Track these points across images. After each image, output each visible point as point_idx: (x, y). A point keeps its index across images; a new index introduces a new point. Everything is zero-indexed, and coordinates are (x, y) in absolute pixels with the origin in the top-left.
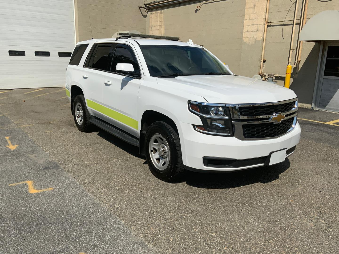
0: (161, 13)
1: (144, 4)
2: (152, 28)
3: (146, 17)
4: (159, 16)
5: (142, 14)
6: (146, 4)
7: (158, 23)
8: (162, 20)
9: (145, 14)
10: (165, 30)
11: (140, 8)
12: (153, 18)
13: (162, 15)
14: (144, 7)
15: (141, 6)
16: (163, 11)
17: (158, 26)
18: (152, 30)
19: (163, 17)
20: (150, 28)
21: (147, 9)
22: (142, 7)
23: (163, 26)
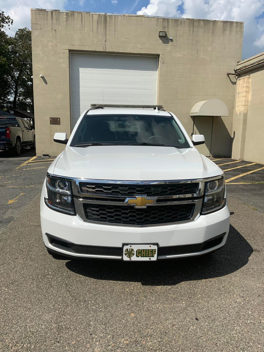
0: (250, 78)
1: (234, 70)
2: (239, 94)
3: (236, 84)
4: (246, 81)
5: (231, 80)
6: (235, 70)
7: (245, 89)
8: (250, 85)
9: (234, 80)
10: (252, 96)
11: (228, 75)
12: (240, 84)
13: (250, 80)
14: (234, 73)
15: (229, 72)
16: (251, 75)
17: (245, 92)
18: (238, 97)
19: (251, 81)
20: (237, 95)
21: (236, 75)
22: (230, 74)
23: (251, 92)
